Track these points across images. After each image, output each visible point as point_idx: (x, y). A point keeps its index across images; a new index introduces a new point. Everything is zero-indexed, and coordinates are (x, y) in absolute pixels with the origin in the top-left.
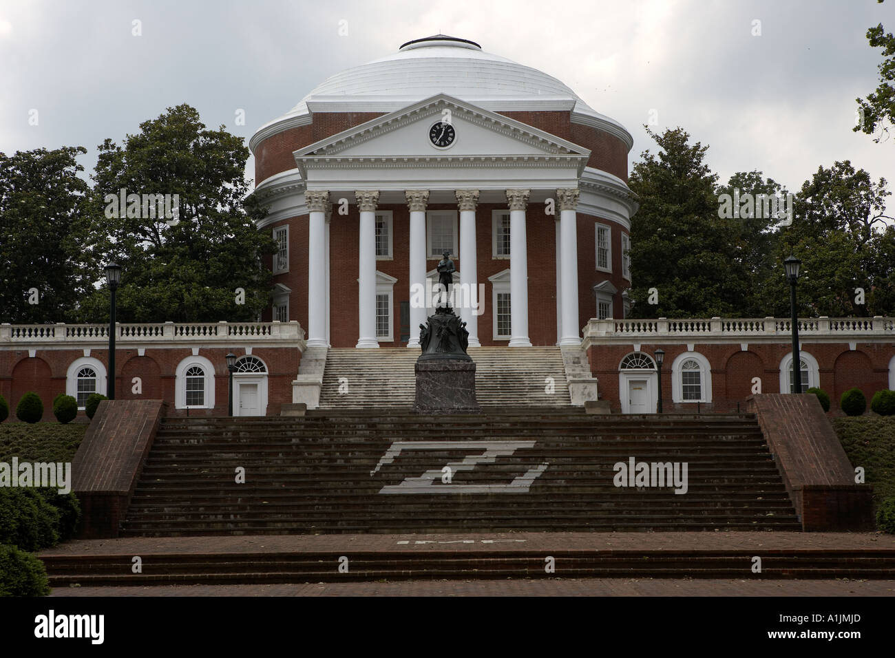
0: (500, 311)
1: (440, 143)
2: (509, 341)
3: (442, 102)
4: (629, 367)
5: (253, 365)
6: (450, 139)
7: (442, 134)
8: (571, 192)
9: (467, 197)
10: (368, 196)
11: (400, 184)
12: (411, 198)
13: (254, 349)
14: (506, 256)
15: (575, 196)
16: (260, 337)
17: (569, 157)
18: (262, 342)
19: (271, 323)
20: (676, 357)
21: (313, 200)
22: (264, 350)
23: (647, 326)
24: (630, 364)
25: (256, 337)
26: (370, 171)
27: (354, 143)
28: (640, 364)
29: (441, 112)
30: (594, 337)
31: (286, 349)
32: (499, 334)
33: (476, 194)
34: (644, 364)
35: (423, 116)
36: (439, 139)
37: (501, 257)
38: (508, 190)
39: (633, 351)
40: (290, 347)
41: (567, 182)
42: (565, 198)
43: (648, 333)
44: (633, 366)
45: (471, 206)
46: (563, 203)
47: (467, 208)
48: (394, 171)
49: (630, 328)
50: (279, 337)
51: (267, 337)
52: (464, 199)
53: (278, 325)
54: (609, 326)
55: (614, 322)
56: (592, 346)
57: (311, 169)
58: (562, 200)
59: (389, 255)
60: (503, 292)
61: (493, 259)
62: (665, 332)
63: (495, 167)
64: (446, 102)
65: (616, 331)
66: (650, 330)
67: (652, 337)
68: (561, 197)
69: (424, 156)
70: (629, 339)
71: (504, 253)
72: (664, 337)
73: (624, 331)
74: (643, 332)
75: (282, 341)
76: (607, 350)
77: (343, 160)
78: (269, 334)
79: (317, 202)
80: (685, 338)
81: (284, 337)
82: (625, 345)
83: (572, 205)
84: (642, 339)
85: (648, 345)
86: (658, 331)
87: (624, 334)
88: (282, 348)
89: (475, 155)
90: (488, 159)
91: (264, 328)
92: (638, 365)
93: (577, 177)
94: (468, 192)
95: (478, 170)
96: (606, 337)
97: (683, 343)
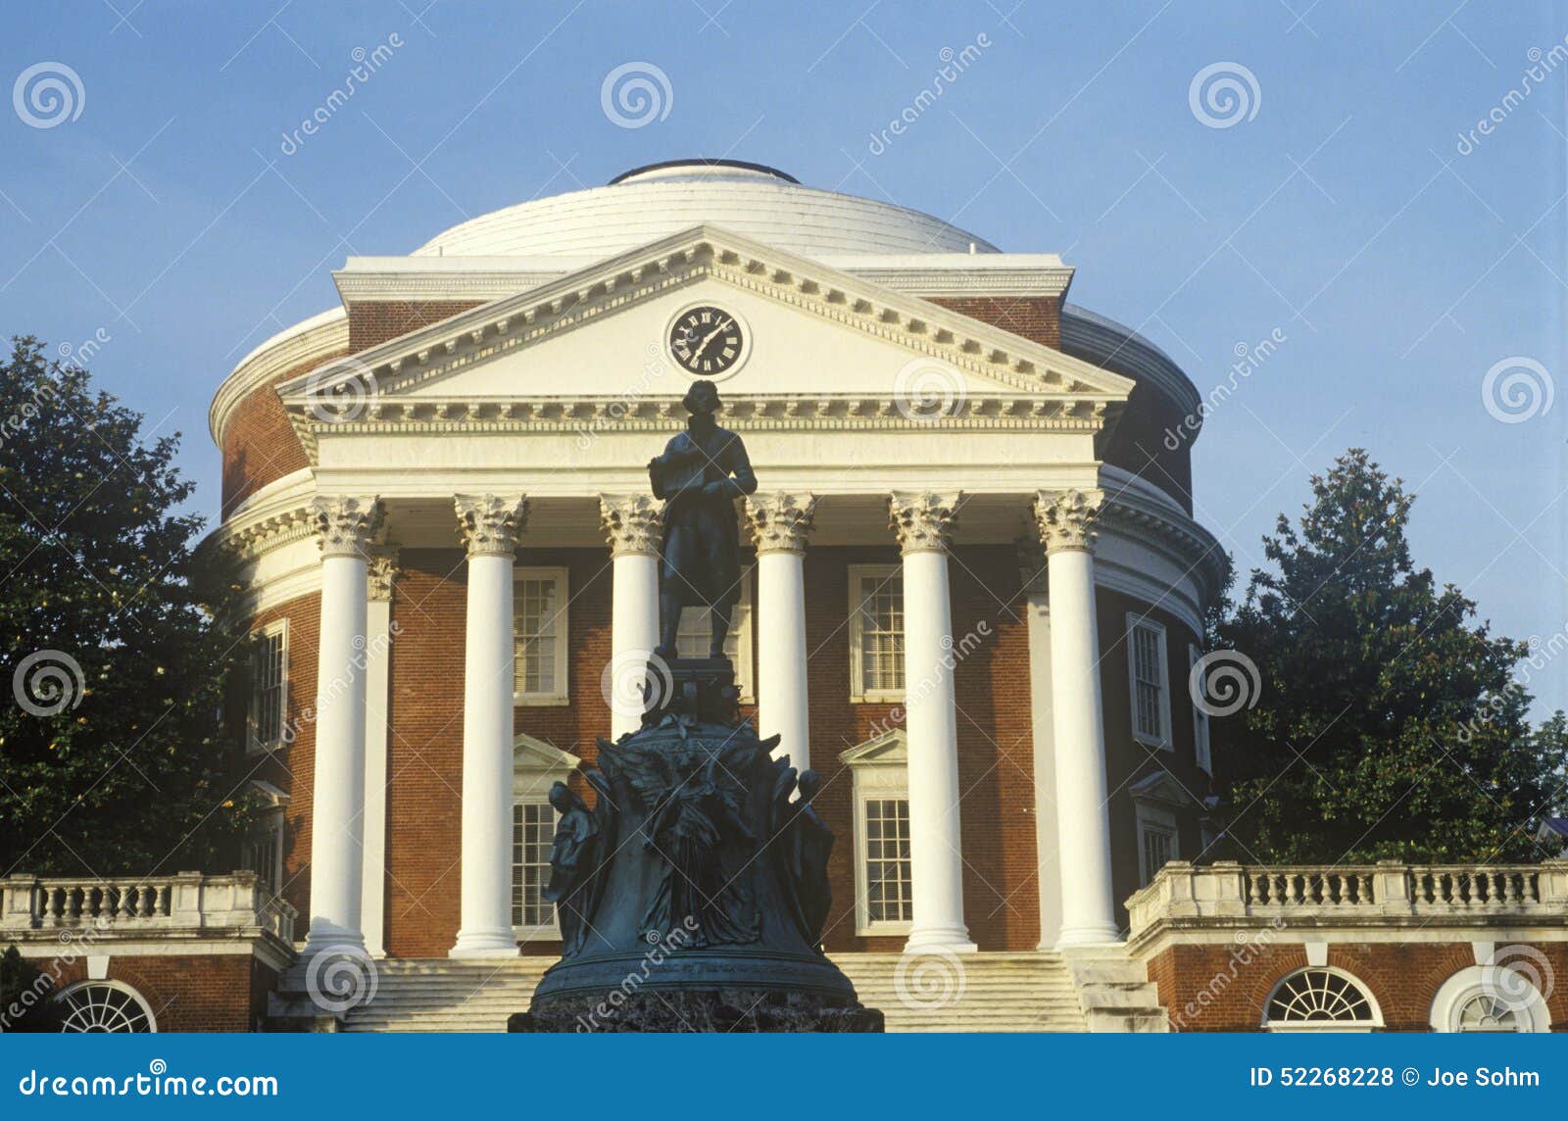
0: (873, 850)
1: (701, 365)
2: (906, 939)
3: (705, 250)
4: (1293, 1017)
5: (110, 1013)
6: (728, 353)
7: (707, 340)
8: (1080, 498)
9: (778, 514)
10: (491, 513)
11: (583, 477)
12: (615, 516)
13: (113, 960)
14: (890, 695)
15: (1092, 513)
16: (138, 923)
17: (1070, 401)
18: (140, 936)
19: (171, 879)
20: (1438, 985)
21: (333, 523)
22: (148, 963)
23: (1344, 885)
24: (1298, 1006)
25: (122, 923)
26: (501, 440)
27: (455, 365)
28: (1326, 1007)
29: (702, 277)
30: (1182, 920)
31: (217, 961)
32: (871, 919)
33: (802, 504)
34: (1340, 1005)
35: (651, 290)
36: (699, 352)
37: (875, 695)
38: (897, 493)
39: (1305, 963)
40: (228, 956)
41: (1065, 473)
42: (1061, 517)
43: (1347, 909)
44: (1306, 1012)
45: (791, 539)
46: (1054, 531)
47: (777, 543)
48: (567, 439)
49: (1290, 891)
50: (196, 922)
51: (158, 921)
52: (770, 519)
53: (193, 884)
54: (1226, 886)
55: (1240, 874)
56: (1177, 948)
57: (329, 434)
58: (1054, 522)
59: (556, 692)
60: (881, 796)
61: (853, 700)
62: (1400, 908)
63: (858, 430)
64: (715, 250)
65: (1249, 900)
66: (1354, 898)
67: (1360, 919)
68: (1052, 513)
69: (653, 396)
70: (1291, 924)
71: (884, 686)
72: (1398, 919)
73: (1273, 900)
74: (1332, 905)
75: (205, 933)
76: (1221, 961)
77: (423, 411)
78: (167, 912)
79: (344, 528)
80: (1467, 923)
81: (210, 923)
82: (1281, 945)
83: (1083, 536)
84: (1333, 923)
85: (1351, 944)
86: (1376, 901)
87: (1273, 910)
88: (202, 957)
89: (800, 395)
90: (837, 408)
91: (151, 894)
92: (1322, 1009)
93: (1096, 458)
94: (780, 499)
95: (810, 438)
96: (1220, 920)
97: (1458, 940)
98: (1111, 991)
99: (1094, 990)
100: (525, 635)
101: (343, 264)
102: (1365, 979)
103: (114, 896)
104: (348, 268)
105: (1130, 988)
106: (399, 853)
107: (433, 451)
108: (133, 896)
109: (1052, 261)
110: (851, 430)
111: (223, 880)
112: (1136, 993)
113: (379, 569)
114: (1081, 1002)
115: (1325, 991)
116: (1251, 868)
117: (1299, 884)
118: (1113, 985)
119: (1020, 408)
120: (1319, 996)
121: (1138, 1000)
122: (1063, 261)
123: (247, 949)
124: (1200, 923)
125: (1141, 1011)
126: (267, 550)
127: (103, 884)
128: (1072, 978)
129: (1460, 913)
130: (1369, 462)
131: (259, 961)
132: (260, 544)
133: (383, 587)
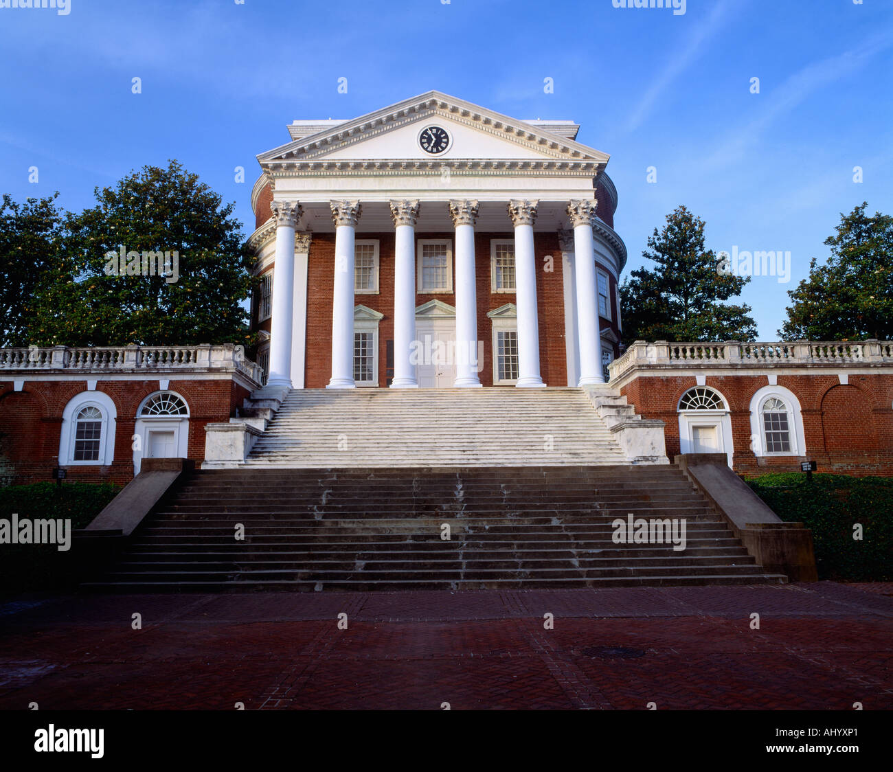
0: (500, 351)
1: (432, 149)
2: (514, 385)
3: (434, 102)
4: (691, 408)
5: (169, 405)
6: (443, 145)
7: (434, 140)
8: (588, 203)
9: (464, 208)
10: (345, 207)
11: (384, 194)
12: (396, 209)
13: (171, 382)
14: (508, 291)
15: (592, 209)
16: (182, 366)
17: (584, 163)
18: (182, 372)
19: (197, 347)
20: (753, 393)
21: (281, 212)
22: (185, 383)
23: (712, 351)
24: (692, 403)
25: (176, 366)
26: (350, 179)
27: (331, 149)
28: (705, 404)
29: (432, 115)
30: (643, 366)
31: (216, 382)
32: (500, 378)
33: (474, 205)
34: (711, 403)
35: (412, 119)
36: (432, 145)
37: (501, 291)
38: (512, 200)
39: (696, 384)
40: (221, 380)
41: (581, 193)
42: (580, 211)
43: (713, 361)
44: (696, 406)
45: (469, 219)
46: (577, 217)
47: (463, 221)
48: (377, 179)
49: (688, 353)
50: (208, 366)
51: (191, 365)
52: (460, 211)
53: (207, 349)
54: (661, 352)
55: (667, 346)
56: (640, 378)
57: (279, 177)
58: (577, 213)
59: (374, 288)
60: (504, 330)
61: (492, 292)
62: (736, 360)
63: (497, 176)
64: (438, 102)
65: (671, 358)
66: (716, 357)
67: (721, 365)
68: (576, 209)
69: (412, 159)
70: (690, 368)
71: (505, 287)
72: (737, 365)
73: (681, 358)
74: (707, 360)
75: (211, 370)
76: (660, 383)
77: (318, 166)
78: (195, 361)
79: (284, 214)
80: (765, 367)
81: (213, 366)
82: (685, 377)
83: (589, 219)
84: (709, 367)
85: (716, 376)
86: (725, 357)
87: (681, 361)
88: (210, 381)
89: (473, 159)
90: (488, 165)
91: (189, 354)
92: (703, 404)
93: (594, 187)
94: (464, 202)
95: (477, 179)
96: (659, 365)
97: (762, 374)
98: (608, 400)
99: (600, 399)
100: (362, 266)
101: (292, 123)
102: (722, 391)
103: (173, 354)
104: (294, 124)
105: (616, 398)
106: (311, 352)
107: (322, 184)
108: (181, 354)
109: (571, 123)
110: (494, 176)
111: (220, 347)
112: (618, 400)
113: (304, 240)
114: (594, 405)
115: (704, 397)
116: (672, 344)
117: (692, 350)
118: (609, 397)
119: (563, 166)
120: (701, 399)
121: (618, 402)
122: (575, 122)
123: (229, 377)
124: (650, 367)
125: (622, 407)
126: (267, 244)
127: (167, 349)
128: (588, 396)
129: (762, 362)
130: (687, 211)
131: (237, 384)
132: (264, 242)
133: (305, 247)
